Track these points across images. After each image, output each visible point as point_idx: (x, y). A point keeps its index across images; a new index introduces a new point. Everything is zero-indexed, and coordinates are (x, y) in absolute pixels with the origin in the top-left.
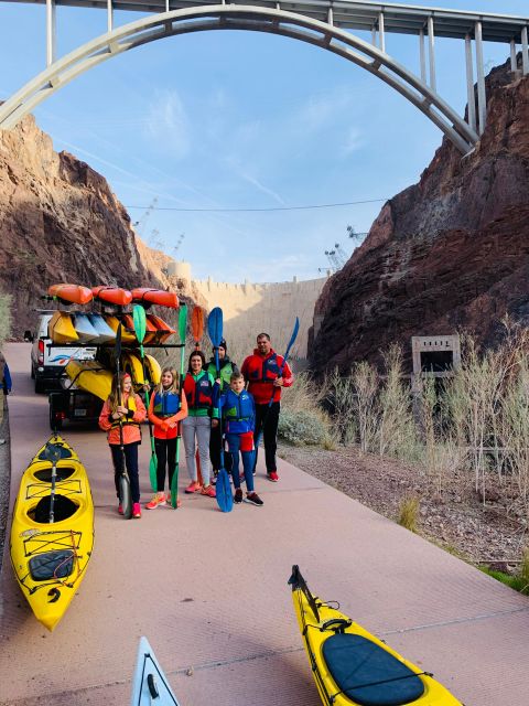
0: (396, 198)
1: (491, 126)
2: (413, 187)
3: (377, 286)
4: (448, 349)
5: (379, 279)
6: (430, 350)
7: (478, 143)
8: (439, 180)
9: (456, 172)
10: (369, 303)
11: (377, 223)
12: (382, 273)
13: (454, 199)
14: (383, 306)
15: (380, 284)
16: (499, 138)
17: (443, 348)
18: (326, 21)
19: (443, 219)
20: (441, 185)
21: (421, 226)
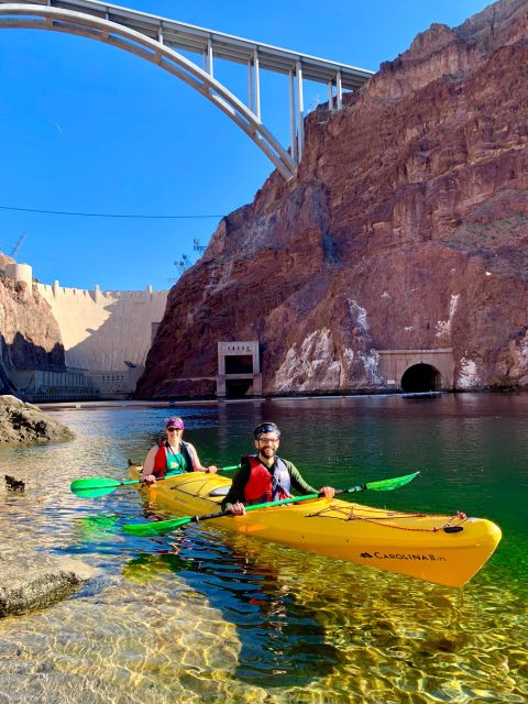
0: (232, 215)
1: (306, 156)
2: (247, 206)
3: (201, 295)
4: (248, 354)
5: (203, 290)
6: (234, 354)
7: (296, 170)
8: (265, 202)
9: (278, 196)
10: (192, 311)
11: (215, 237)
12: (207, 283)
13: (273, 219)
14: (202, 314)
15: (205, 294)
16: (311, 167)
17: (244, 353)
18: (157, 39)
19: (263, 237)
20: (266, 206)
21: (246, 242)
